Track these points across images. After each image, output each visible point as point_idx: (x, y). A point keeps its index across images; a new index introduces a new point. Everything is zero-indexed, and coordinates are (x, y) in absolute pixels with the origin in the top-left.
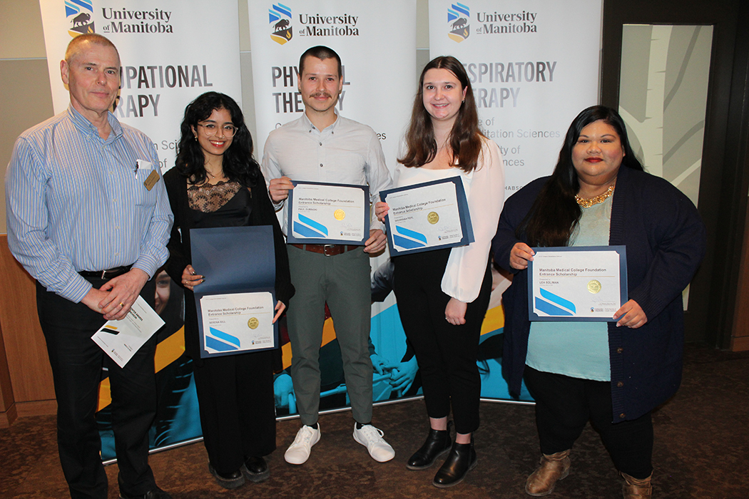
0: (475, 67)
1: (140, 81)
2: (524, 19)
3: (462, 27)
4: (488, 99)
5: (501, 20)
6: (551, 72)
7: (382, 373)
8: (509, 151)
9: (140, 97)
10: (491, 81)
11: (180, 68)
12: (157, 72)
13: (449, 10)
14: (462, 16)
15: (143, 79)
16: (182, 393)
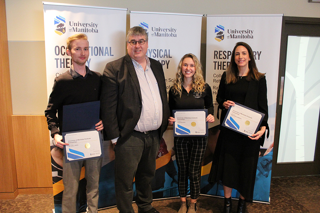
0: (226, 52)
2: (248, 33)
3: (221, 35)
5: (238, 33)
6: (259, 55)
11: (100, 48)
13: (215, 28)
14: (221, 30)
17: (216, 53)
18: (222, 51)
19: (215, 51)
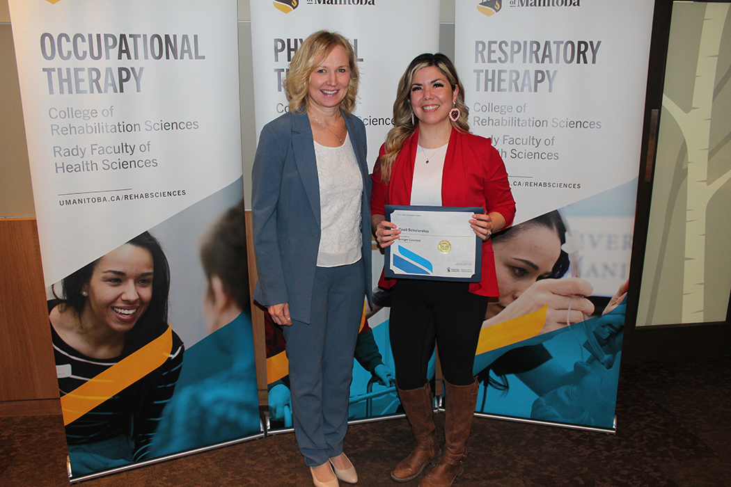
0: (507, 45)
1: (121, 51)
4: (520, 83)
6: (594, 52)
7: (389, 385)
8: (542, 143)
9: (120, 70)
10: (524, 62)
11: (167, 37)
12: (140, 41)
15: (124, 48)
16: (165, 404)
17: (480, 45)
18: (496, 42)
19: (477, 43)
